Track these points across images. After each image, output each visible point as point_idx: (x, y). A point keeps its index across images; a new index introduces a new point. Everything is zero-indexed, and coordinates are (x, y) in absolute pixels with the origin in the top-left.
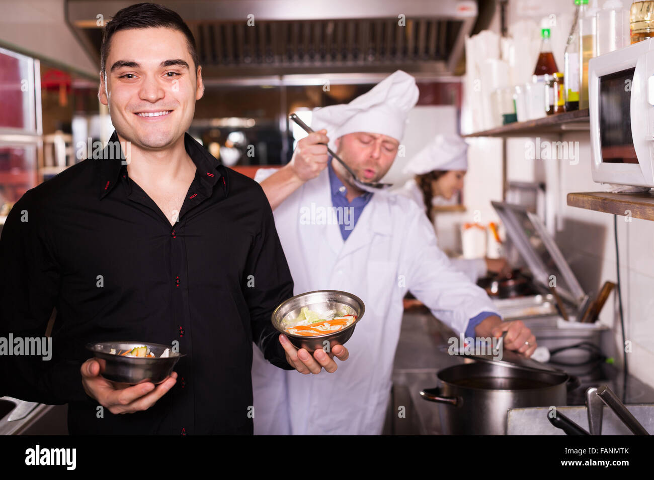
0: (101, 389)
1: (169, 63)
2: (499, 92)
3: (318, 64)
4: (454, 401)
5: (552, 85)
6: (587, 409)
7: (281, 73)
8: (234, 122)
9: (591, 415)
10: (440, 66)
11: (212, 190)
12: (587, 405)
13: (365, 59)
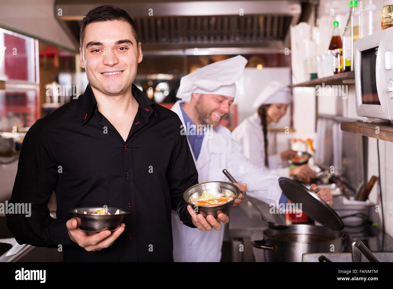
0: (79, 237)
1: (121, 42)
2: (309, 60)
3: (206, 42)
4: (272, 248)
5: (337, 56)
6: (351, 254)
7: (184, 48)
8: (161, 76)
9: (354, 259)
10: (280, 43)
11: (148, 119)
12: (351, 252)
13: (234, 39)
